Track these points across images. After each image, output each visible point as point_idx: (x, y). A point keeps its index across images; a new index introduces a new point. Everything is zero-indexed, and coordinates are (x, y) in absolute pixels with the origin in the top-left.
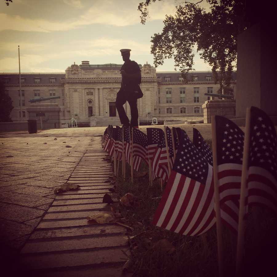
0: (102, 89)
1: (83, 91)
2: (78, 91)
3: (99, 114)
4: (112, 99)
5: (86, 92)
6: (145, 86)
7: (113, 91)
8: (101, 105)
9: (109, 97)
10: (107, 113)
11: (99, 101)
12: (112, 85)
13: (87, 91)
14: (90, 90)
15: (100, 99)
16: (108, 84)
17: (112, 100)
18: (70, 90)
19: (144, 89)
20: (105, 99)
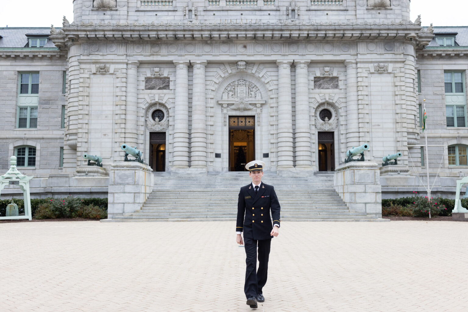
0: (203, 66)
1: (132, 71)
2: (111, 71)
3: (190, 161)
4: (242, 106)
5: (142, 78)
6: (368, 56)
7: (247, 74)
8: (198, 125)
9: (231, 99)
10: (218, 156)
11: (190, 112)
12: (240, 49)
13: (149, 75)
14: (157, 69)
15: (194, 103)
16: (224, 48)
17: (238, 109)
18: (83, 66)
19: (366, 65)
20: (212, 103)
